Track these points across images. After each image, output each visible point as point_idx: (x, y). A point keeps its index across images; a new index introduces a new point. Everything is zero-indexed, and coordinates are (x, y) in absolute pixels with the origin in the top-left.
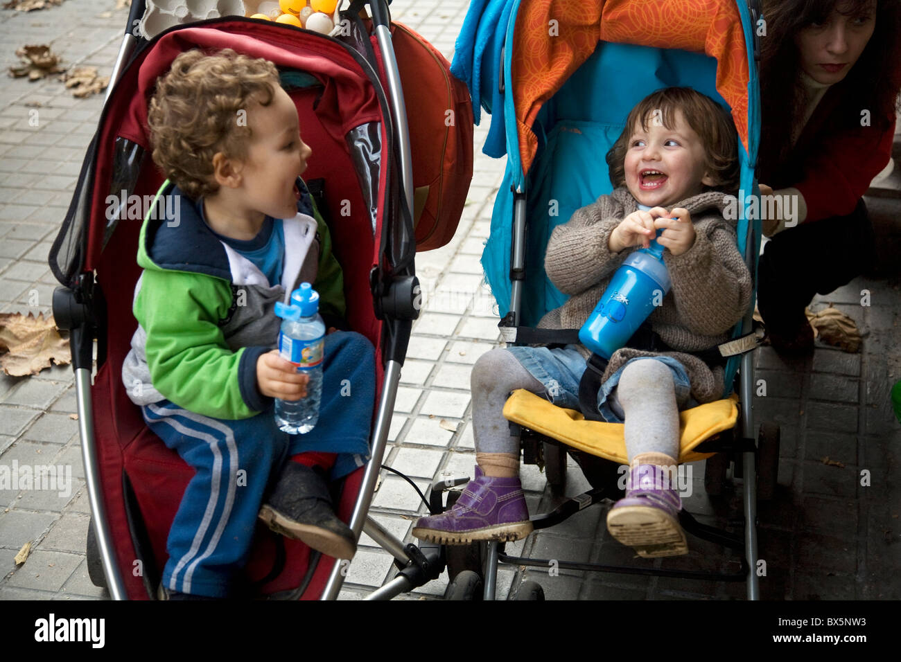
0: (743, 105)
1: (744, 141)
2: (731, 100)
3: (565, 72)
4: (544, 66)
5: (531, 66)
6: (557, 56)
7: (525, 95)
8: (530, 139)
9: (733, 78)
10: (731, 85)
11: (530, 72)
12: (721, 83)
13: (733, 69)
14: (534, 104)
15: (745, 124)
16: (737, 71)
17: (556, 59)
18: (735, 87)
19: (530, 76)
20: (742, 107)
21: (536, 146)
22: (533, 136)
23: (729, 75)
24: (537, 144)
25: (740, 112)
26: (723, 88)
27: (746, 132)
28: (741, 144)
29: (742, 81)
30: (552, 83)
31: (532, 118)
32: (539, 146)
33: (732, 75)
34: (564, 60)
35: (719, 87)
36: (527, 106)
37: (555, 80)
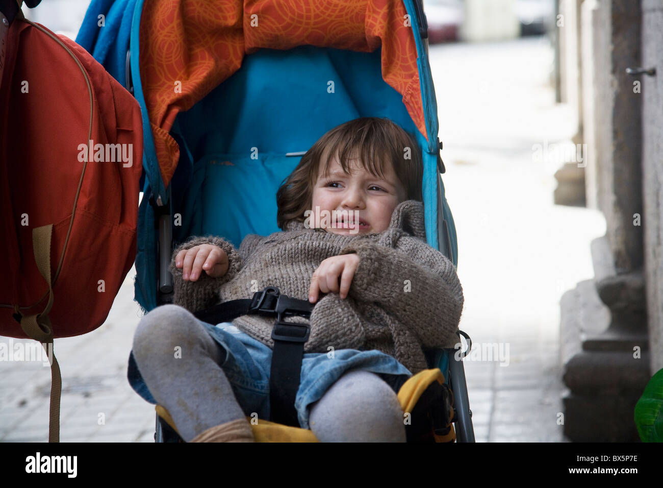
0: (415, 86)
1: (421, 127)
2: (401, 87)
3: (205, 77)
4: (181, 74)
5: (165, 73)
6: (196, 64)
7: (158, 98)
8: (169, 145)
9: (399, 63)
10: (399, 72)
11: (163, 80)
12: (388, 71)
13: (399, 53)
14: (170, 107)
15: (420, 108)
16: (404, 53)
17: (195, 67)
18: (403, 73)
19: (164, 84)
20: (413, 89)
21: (178, 154)
22: (172, 142)
23: (396, 60)
24: (179, 152)
25: (412, 95)
26: (390, 76)
27: (421, 117)
28: (419, 131)
29: (411, 63)
30: (192, 87)
31: (169, 122)
32: (181, 154)
33: (398, 60)
34: (204, 67)
35: (385, 75)
36: (161, 109)
37: (194, 84)
